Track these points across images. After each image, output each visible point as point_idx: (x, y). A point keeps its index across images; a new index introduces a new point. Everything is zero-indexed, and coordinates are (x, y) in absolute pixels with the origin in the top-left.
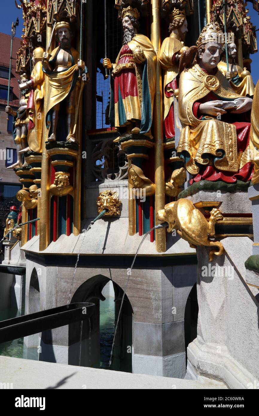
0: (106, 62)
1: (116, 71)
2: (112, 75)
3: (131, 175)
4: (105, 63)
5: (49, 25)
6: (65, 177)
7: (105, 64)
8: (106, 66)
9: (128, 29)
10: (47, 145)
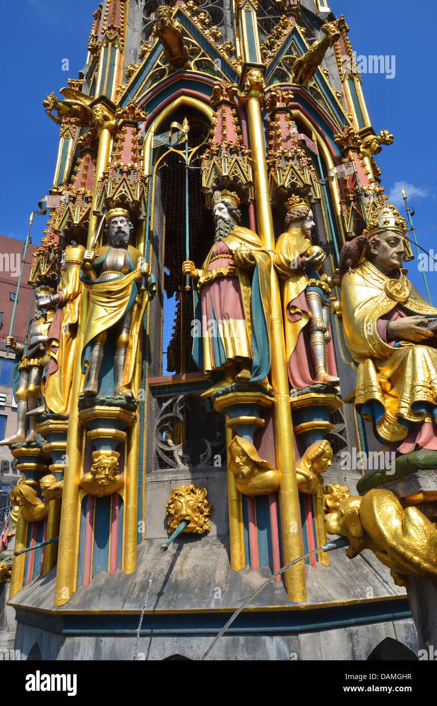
0: (189, 267)
1: (206, 281)
2: (198, 286)
3: (235, 455)
4: (186, 268)
5: (95, 213)
6: (112, 460)
7: (186, 270)
8: (189, 273)
9: (223, 219)
10: (80, 401)
